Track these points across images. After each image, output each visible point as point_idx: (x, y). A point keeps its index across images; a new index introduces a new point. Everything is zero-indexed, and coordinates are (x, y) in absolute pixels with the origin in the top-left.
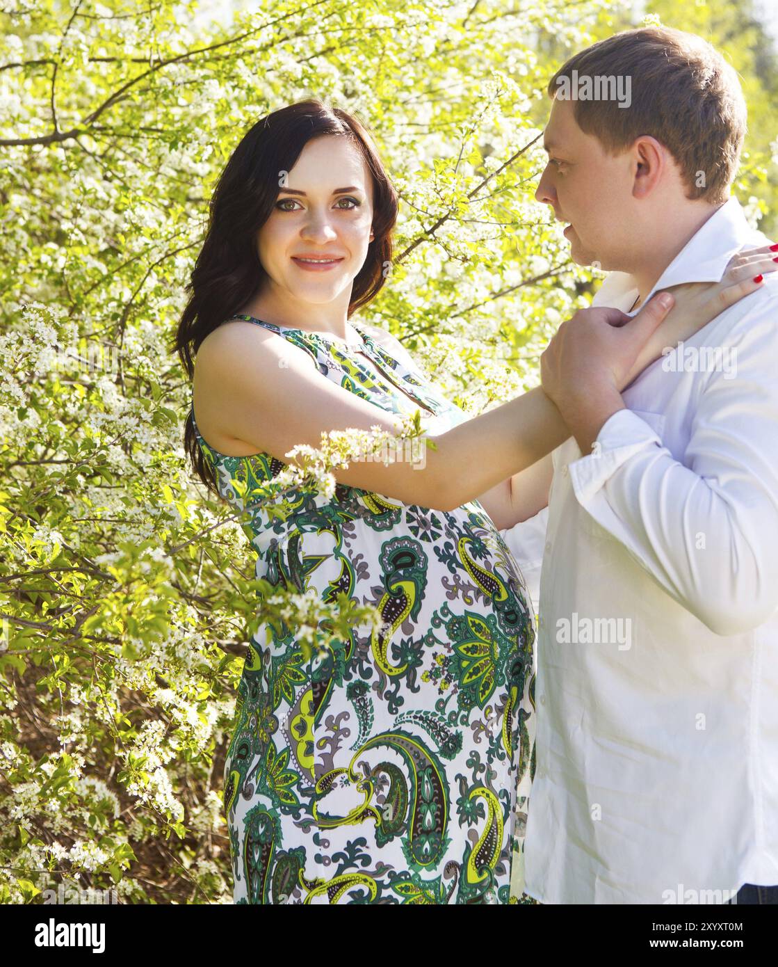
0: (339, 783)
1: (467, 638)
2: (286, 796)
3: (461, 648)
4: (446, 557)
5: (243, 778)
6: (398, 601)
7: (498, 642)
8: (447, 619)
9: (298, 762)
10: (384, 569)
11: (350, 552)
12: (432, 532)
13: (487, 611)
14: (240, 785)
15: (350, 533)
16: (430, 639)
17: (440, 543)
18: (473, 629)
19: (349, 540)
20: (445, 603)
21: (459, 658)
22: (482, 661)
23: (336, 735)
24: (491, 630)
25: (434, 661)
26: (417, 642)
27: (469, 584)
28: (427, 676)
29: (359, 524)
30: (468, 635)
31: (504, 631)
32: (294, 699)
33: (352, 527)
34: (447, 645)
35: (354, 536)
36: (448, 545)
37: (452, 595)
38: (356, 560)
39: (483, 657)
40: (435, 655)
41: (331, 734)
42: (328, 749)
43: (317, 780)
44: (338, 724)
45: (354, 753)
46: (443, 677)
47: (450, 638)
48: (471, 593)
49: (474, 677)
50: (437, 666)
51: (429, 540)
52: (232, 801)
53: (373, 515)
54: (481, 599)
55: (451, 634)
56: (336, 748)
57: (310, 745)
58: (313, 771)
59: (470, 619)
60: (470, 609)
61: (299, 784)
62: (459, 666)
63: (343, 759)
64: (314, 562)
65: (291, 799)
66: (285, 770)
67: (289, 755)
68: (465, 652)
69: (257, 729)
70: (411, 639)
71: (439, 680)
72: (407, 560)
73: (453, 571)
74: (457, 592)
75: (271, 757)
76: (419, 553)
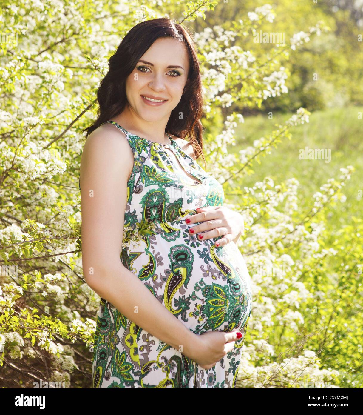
0: (153, 368)
1: (213, 297)
2: (127, 377)
3: (210, 302)
4: (204, 255)
5: (104, 369)
6: (178, 277)
7: (229, 299)
8: (203, 287)
9: (131, 358)
10: (171, 260)
11: (154, 251)
12: (197, 243)
13: (224, 283)
14: (103, 373)
15: (154, 241)
16: (193, 297)
17: (201, 248)
18: (216, 292)
19: (153, 245)
20: (202, 279)
21: (209, 306)
22: (220, 309)
23: (148, 344)
24: (226, 293)
25: (196, 308)
26: (187, 298)
27: (215, 270)
28: (192, 315)
29: (158, 237)
30: (213, 295)
31: (233, 294)
32: (126, 326)
33: (155, 239)
34: (202, 300)
35: (156, 243)
36: (205, 250)
37: (206, 275)
38: (157, 255)
39: (220, 307)
40: (196, 305)
41: (145, 344)
42: (145, 351)
43: (142, 367)
44: (148, 338)
45: (158, 352)
46: (200, 315)
47: (204, 296)
48: (216, 274)
49: (215, 316)
50: (197, 310)
51: (195, 247)
52: (99, 382)
53: (165, 233)
54: (221, 277)
55: (205, 294)
56: (149, 351)
57: (136, 349)
58: (139, 363)
59: (214, 287)
60: (215, 282)
61: (133, 370)
62: (208, 310)
63: (153, 356)
64: (135, 255)
65: (130, 378)
66: (125, 363)
67: (126, 356)
68: (211, 304)
69: (109, 343)
70: (184, 297)
71: (198, 317)
72: (183, 256)
73: (207, 262)
74: (208, 273)
75: (117, 357)
76: (189, 253)
